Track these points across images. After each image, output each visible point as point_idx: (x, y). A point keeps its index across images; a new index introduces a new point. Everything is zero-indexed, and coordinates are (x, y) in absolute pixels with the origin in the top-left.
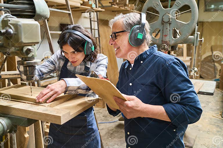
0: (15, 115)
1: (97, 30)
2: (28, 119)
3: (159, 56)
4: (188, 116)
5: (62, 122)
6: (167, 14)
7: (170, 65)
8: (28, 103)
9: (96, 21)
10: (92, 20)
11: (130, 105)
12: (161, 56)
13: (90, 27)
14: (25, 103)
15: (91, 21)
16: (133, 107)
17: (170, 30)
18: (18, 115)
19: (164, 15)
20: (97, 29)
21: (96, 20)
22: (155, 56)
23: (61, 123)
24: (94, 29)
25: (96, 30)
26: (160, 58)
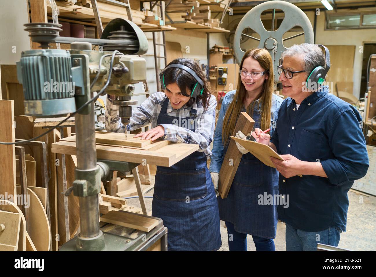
0: (113, 160)
1: (164, 59)
2: (129, 163)
3: (332, 101)
4: (345, 172)
5: (170, 164)
6: (271, 38)
7: (343, 114)
8: (124, 147)
9: (161, 45)
10: (156, 43)
11: (287, 165)
12: (333, 101)
13: (153, 53)
14: (121, 147)
15: (154, 45)
16: (291, 166)
17: (275, 61)
18: (117, 160)
19: (266, 40)
20: (163, 56)
21: (162, 43)
22: (326, 99)
23: (168, 165)
24: (159, 57)
25: (161, 58)
26: (332, 104)
